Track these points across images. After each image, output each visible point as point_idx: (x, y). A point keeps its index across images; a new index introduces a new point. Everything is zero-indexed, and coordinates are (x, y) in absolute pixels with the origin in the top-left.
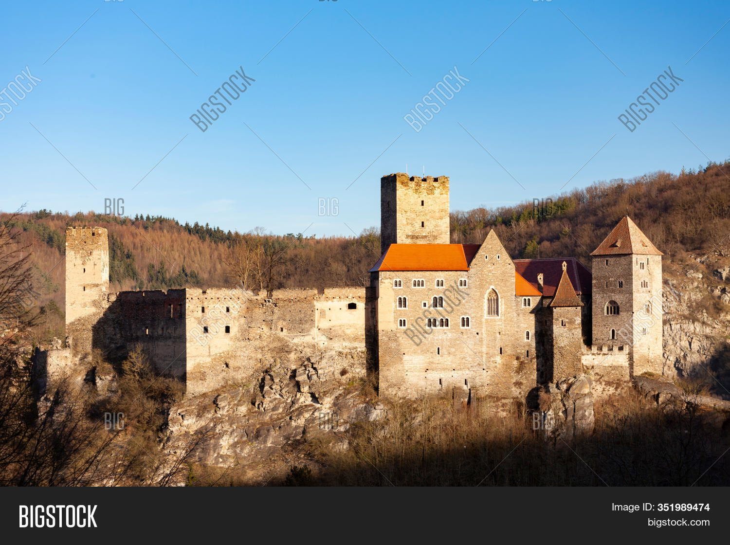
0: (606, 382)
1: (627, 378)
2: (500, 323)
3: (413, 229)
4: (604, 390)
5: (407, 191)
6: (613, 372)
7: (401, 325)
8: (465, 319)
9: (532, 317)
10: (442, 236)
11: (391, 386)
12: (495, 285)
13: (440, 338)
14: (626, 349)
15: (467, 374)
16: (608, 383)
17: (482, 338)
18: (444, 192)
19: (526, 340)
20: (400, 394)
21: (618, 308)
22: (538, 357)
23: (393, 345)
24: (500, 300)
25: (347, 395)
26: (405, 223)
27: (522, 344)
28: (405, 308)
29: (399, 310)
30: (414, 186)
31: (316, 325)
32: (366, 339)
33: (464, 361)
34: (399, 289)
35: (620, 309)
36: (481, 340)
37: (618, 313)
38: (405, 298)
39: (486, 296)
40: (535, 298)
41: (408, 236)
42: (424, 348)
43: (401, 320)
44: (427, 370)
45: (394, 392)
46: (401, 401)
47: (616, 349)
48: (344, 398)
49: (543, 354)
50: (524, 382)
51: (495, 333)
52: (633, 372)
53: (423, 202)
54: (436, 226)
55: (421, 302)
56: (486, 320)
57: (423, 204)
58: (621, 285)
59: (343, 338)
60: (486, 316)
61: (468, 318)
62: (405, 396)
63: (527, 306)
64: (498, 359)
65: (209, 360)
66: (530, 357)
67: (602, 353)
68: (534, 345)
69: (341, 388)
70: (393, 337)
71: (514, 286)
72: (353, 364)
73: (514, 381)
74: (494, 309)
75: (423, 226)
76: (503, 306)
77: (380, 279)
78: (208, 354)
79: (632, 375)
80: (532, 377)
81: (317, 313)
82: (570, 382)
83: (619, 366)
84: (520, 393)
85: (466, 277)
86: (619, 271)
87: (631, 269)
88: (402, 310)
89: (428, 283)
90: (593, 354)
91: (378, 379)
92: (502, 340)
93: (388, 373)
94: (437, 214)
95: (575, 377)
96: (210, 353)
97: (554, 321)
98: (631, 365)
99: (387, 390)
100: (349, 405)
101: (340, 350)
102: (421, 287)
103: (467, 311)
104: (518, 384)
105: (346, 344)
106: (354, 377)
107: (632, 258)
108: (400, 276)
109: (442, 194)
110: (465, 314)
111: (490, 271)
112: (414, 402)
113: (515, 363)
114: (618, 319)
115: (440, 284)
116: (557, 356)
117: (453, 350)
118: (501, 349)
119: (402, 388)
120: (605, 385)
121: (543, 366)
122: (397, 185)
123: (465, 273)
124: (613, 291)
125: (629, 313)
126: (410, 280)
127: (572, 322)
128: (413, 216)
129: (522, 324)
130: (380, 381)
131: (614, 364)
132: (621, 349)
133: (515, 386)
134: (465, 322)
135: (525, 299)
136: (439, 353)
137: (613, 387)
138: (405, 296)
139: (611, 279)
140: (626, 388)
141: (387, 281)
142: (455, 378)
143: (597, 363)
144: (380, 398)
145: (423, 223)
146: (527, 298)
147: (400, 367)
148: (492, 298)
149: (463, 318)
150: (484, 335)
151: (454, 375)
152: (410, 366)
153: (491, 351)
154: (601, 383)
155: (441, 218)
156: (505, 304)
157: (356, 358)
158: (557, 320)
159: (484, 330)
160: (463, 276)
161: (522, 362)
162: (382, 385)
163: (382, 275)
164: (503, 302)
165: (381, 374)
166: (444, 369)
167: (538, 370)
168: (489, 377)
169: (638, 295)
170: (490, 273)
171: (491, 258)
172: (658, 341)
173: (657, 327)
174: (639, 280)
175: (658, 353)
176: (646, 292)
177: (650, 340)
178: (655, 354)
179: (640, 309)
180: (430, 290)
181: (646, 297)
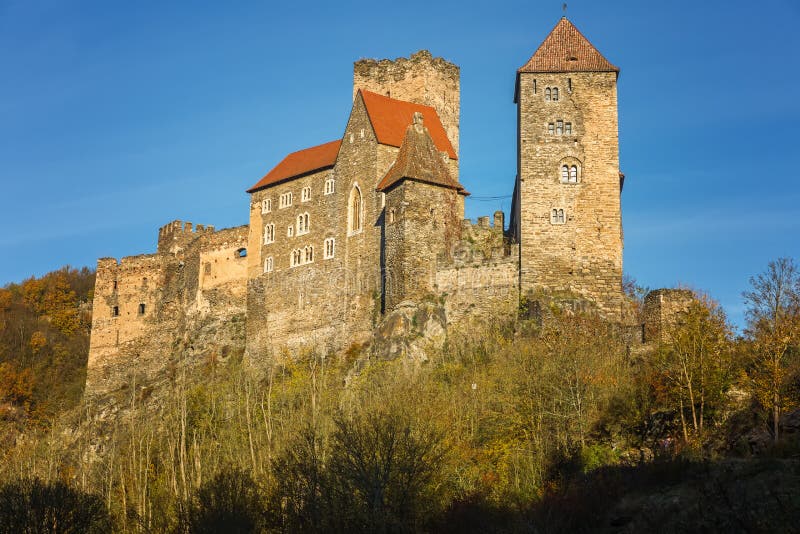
2: (361, 240)
7: (267, 268)
8: (330, 244)
12: (359, 180)
13: (304, 279)
17: (344, 271)
18: (418, 73)
23: (259, 300)
24: (362, 203)
28: (271, 242)
29: (266, 246)
30: (376, 73)
31: (200, 286)
34: (268, 214)
36: (343, 275)
38: (272, 226)
39: (349, 202)
42: (288, 298)
43: (268, 261)
51: (356, 257)
55: (287, 229)
56: (349, 238)
59: (229, 300)
60: (349, 233)
61: (332, 242)
65: (115, 350)
67: (472, 264)
70: (260, 289)
71: (375, 175)
76: (365, 212)
77: (251, 204)
78: (115, 343)
81: (202, 268)
83: (500, 286)
85: (333, 176)
88: (269, 246)
89: (295, 197)
92: (362, 268)
96: (118, 342)
97: (386, 216)
102: (288, 205)
103: (332, 231)
108: (268, 195)
109: (416, 76)
110: (330, 235)
115: (307, 194)
117: (315, 296)
122: (355, 77)
123: (333, 170)
126: (278, 197)
131: (494, 282)
134: (330, 248)
138: (272, 223)
141: (257, 206)
142: (315, 340)
143: (464, 283)
147: (264, 333)
148: (358, 202)
150: (346, 264)
152: (274, 329)
156: (367, 208)
158: (388, 213)
159: (347, 256)
160: (330, 176)
163: (253, 197)
164: (365, 205)
168: (347, 334)
169: (538, 148)
170: (354, 161)
171: (356, 137)
172: (603, 234)
173: (600, 207)
174: (543, 119)
175: (606, 258)
176: (565, 140)
177: (578, 231)
178: (593, 257)
179: (543, 174)
180: (297, 207)
181: (564, 150)
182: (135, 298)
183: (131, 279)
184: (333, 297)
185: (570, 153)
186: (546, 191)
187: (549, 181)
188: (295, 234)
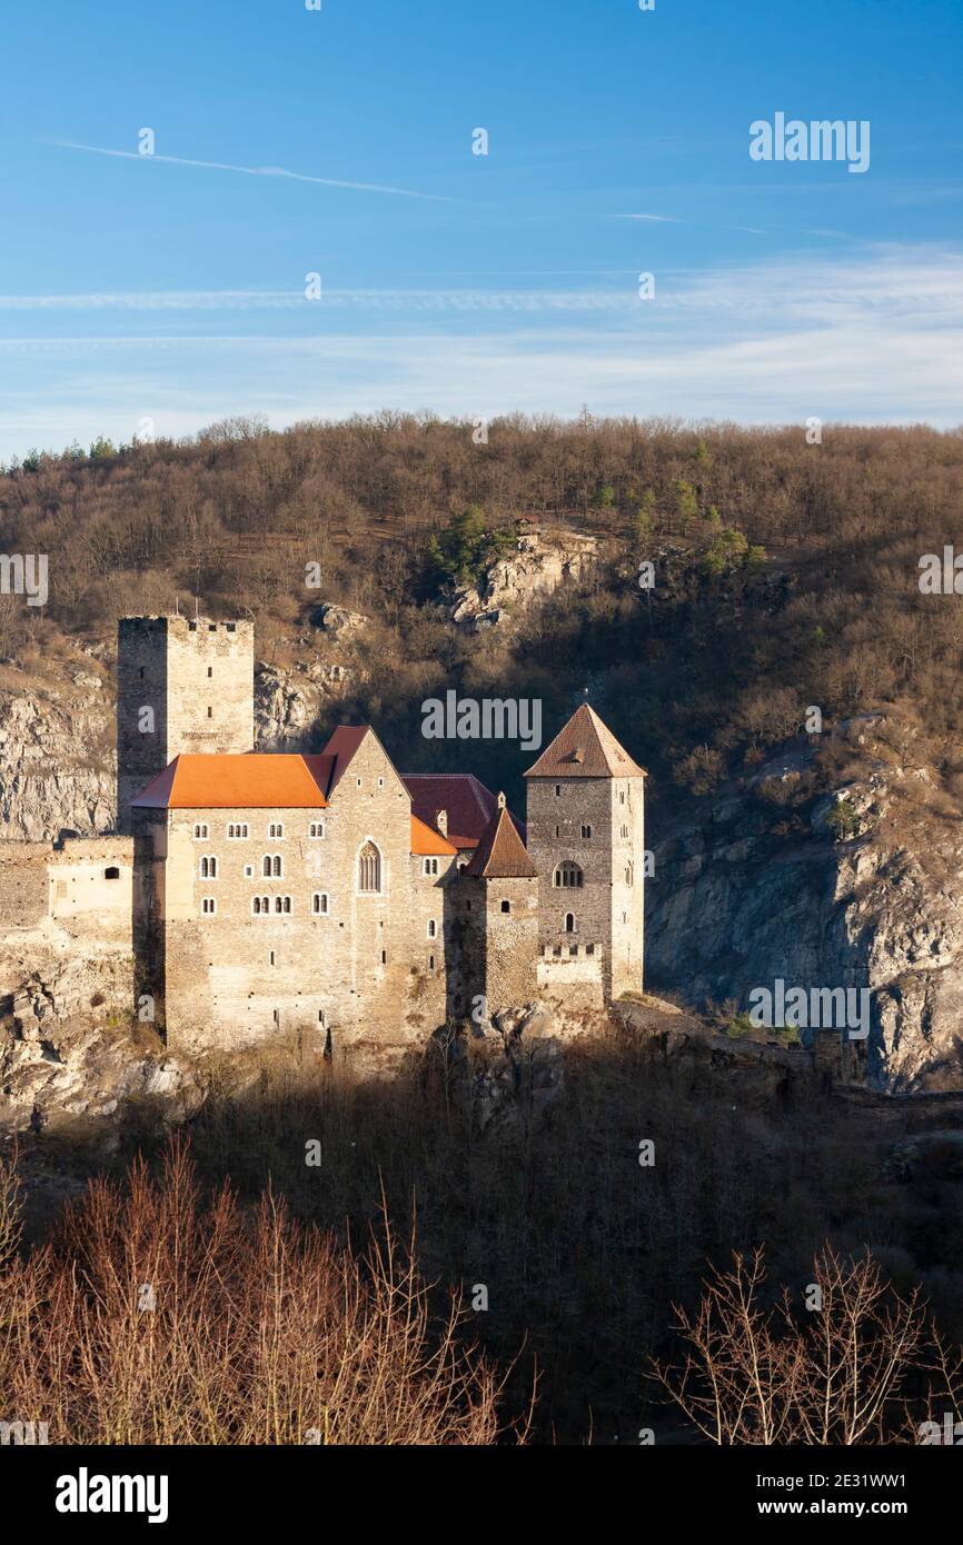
0: (567, 1012)
1: (600, 1005)
2: (383, 905)
3: (194, 721)
4: (564, 1029)
5: (184, 650)
6: (577, 994)
7: (206, 910)
8: (320, 899)
9: (439, 893)
10: (241, 734)
11: (187, 1025)
12: (376, 835)
13: (276, 933)
14: (599, 951)
15: (322, 1000)
16: (571, 1016)
17: (349, 934)
18: (245, 651)
19: (429, 937)
20: (204, 1040)
21: (580, 873)
22: (449, 968)
23: (191, 948)
24: (382, 862)
25: (110, 1044)
26: (181, 709)
27: (421, 944)
28: (213, 878)
29: (204, 882)
30: (195, 640)
31: (50, 911)
32: (134, 935)
33: (317, 977)
35: (586, 878)
36: (348, 938)
37: (580, 884)
38: (213, 860)
39: (357, 856)
40: (445, 858)
41: (185, 735)
42: (248, 953)
43: (206, 901)
44: (252, 993)
45: (193, 1038)
46: (205, 1054)
47: (582, 951)
48: (105, 1049)
49: (460, 963)
50: (426, 1014)
51: (372, 923)
52: (610, 993)
53: (210, 669)
54: (232, 715)
55: (242, 866)
56: (358, 899)
57: (210, 675)
58: (587, 832)
60: (357, 893)
61: (325, 896)
62: (212, 1044)
63: (432, 874)
64: (379, 972)
66: (435, 969)
67: (560, 959)
68: (442, 945)
69: (95, 1032)
70: (192, 933)
71: (408, 837)
72: (114, 983)
73: (407, 1013)
74: (372, 880)
75: (210, 715)
76: (389, 874)
77: (169, 823)
79: (610, 1000)
80: (440, 1005)
81: (52, 888)
82: (520, 1016)
83: (587, 984)
84: (418, 1035)
85: (322, 818)
86: (583, 806)
87: (608, 805)
88: (209, 882)
89: (256, 831)
90: (547, 962)
91: (165, 1014)
92: (385, 936)
93: (180, 1000)
94: (234, 693)
95: (527, 1007)
97: (488, 903)
98: (607, 982)
99: (180, 1033)
100: (116, 1064)
101: (92, 957)
102: (242, 838)
103: (324, 883)
104: (415, 1018)
105: (102, 945)
106: (114, 1009)
107: (610, 784)
108: (204, 818)
109: (241, 655)
110: (321, 888)
111: (365, 809)
112: (230, 1055)
113: (410, 979)
114: (579, 895)
115: (276, 831)
116: (492, 968)
118: (384, 952)
119: (208, 1029)
120: (566, 1018)
121: (459, 985)
122: (169, 638)
123: (321, 811)
124: (570, 844)
125: (604, 885)
126: (224, 825)
127: (521, 905)
128: (194, 696)
129: (422, 908)
130: (168, 1015)
131: (580, 979)
132: (590, 950)
133: (409, 1022)
134: (320, 903)
135: (428, 861)
136: (272, 963)
137: (579, 1021)
138: (213, 856)
139: (566, 822)
140: (599, 1023)
141: (182, 828)
142: (302, 1009)
143: (554, 978)
144: (170, 1048)
145: (210, 708)
146: (431, 859)
147: (202, 989)
148: (369, 859)
149: (317, 897)
150: (354, 927)
151: (300, 1003)
152: (223, 986)
153: (366, 958)
154: (559, 1015)
155: (240, 700)
156: (392, 870)
157: (118, 972)
158: (493, 900)
159: (353, 918)
160: (316, 817)
161: (421, 978)
162: (172, 1024)
163: (173, 815)
164: (389, 867)
165: (168, 1002)
166: (283, 993)
167: (449, 992)
168: (362, 1007)
170: (365, 811)
171: (368, 784)
174: (619, 824)
180: (259, 843)
181: (626, 854)
185: (628, 857)
187: (621, 885)
188: (257, 876)
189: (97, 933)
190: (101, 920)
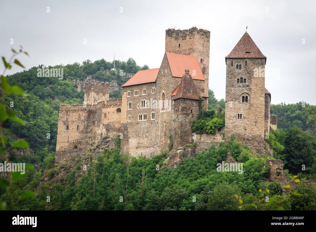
2: (165, 115)
7: (129, 120)
12: (165, 90)
13: (143, 127)
15: (152, 150)
17: (159, 126)
23: (125, 132)
28: (131, 109)
29: (129, 110)
30: (175, 35)
31: (102, 122)
33: (151, 141)
34: (129, 97)
36: (158, 128)
38: (131, 103)
39: (161, 98)
42: (137, 134)
43: (129, 117)
44: (137, 147)
51: (163, 122)
55: (137, 105)
56: (161, 113)
57: (179, 46)
59: (114, 129)
60: (161, 111)
61: (154, 113)
64: (164, 139)
65: (67, 144)
70: (126, 128)
71: (171, 90)
77: (123, 92)
78: (67, 141)
81: (103, 115)
85: (155, 86)
89: (140, 92)
92: (165, 126)
93: (123, 150)
96: (68, 140)
101: (112, 137)
102: (137, 95)
105: (115, 133)
108: (129, 89)
109: (191, 38)
110: (153, 110)
115: (144, 92)
117: (147, 134)
118: (165, 132)
122: (166, 36)
123: (154, 84)
126: (133, 91)
131: (215, 141)
134: (153, 116)
136: (142, 137)
141: (125, 93)
142: (147, 152)
143: (203, 140)
147: (128, 146)
148: (164, 99)
149: (152, 113)
150: (160, 124)
152: (131, 145)
153: (162, 134)
158: (175, 109)
159: (159, 121)
160: (153, 86)
163: (123, 90)
166: (144, 147)
168: (160, 152)
169: (233, 89)
170: (163, 82)
171: (164, 72)
172: (257, 124)
173: (256, 113)
174: (235, 77)
175: (258, 133)
176: (244, 86)
177: (247, 123)
178: (253, 134)
179: (234, 100)
180: (141, 96)
181: (243, 90)
182: (75, 123)
183: (74, 114)
184: (154, 136)
185: (245, 91)
186: (235, 106)
187: (237, 102)
188: (140, 107)
189: (115, 130)
190: (115, 125)
